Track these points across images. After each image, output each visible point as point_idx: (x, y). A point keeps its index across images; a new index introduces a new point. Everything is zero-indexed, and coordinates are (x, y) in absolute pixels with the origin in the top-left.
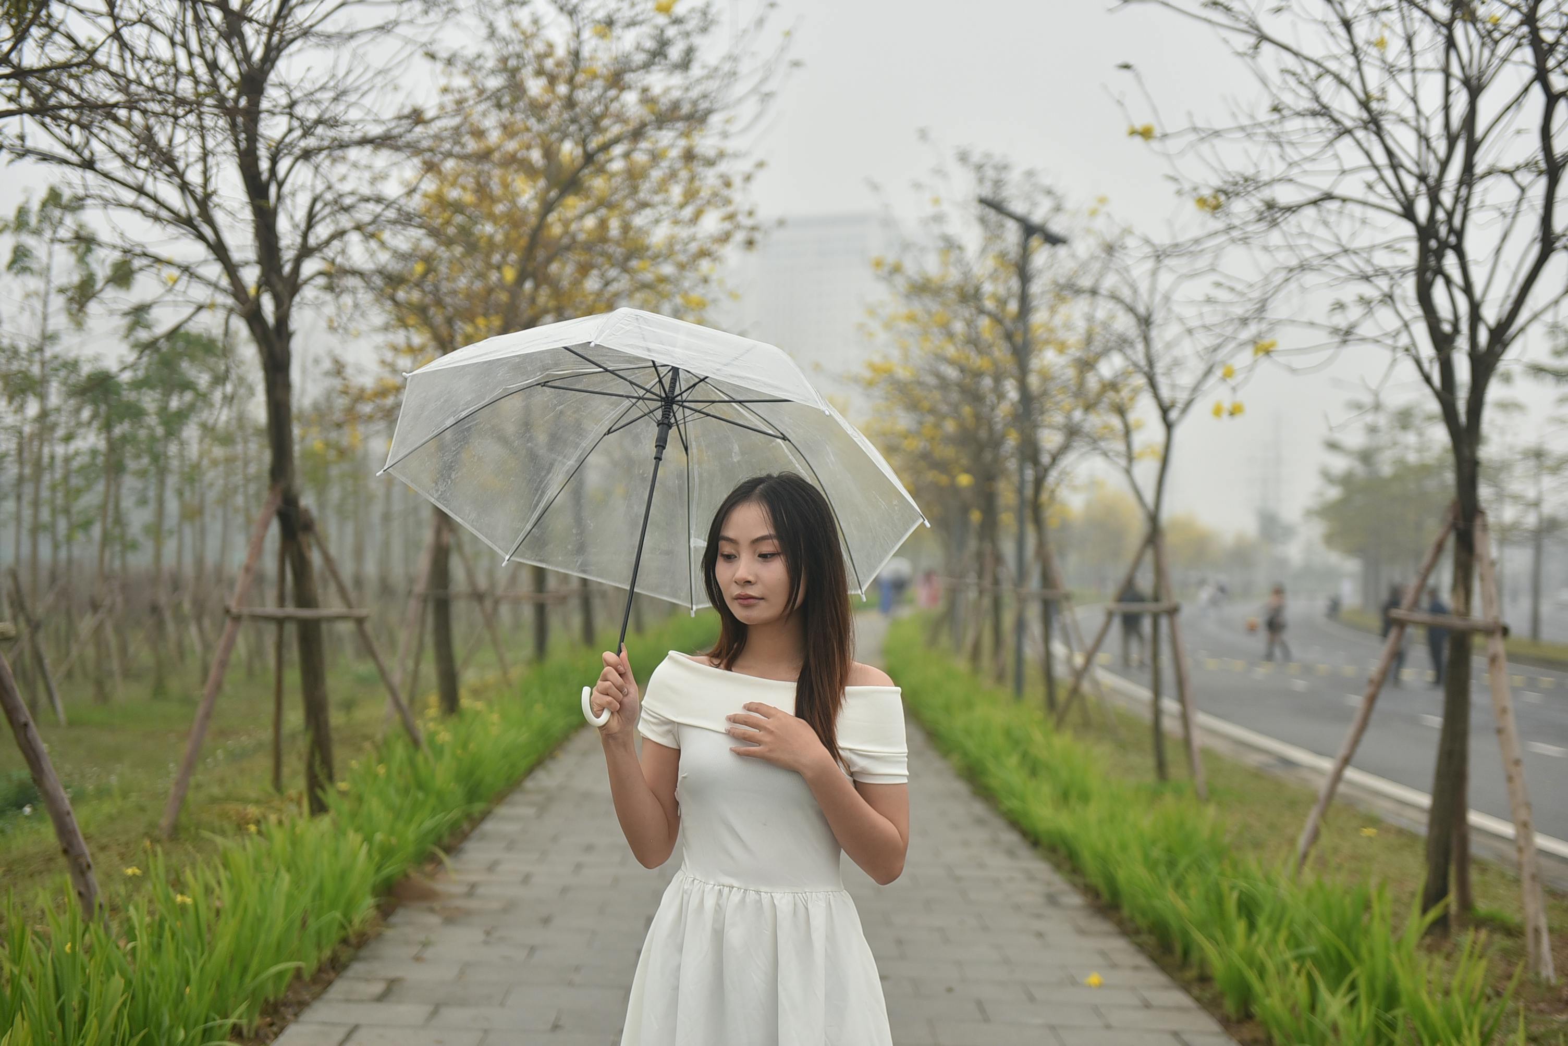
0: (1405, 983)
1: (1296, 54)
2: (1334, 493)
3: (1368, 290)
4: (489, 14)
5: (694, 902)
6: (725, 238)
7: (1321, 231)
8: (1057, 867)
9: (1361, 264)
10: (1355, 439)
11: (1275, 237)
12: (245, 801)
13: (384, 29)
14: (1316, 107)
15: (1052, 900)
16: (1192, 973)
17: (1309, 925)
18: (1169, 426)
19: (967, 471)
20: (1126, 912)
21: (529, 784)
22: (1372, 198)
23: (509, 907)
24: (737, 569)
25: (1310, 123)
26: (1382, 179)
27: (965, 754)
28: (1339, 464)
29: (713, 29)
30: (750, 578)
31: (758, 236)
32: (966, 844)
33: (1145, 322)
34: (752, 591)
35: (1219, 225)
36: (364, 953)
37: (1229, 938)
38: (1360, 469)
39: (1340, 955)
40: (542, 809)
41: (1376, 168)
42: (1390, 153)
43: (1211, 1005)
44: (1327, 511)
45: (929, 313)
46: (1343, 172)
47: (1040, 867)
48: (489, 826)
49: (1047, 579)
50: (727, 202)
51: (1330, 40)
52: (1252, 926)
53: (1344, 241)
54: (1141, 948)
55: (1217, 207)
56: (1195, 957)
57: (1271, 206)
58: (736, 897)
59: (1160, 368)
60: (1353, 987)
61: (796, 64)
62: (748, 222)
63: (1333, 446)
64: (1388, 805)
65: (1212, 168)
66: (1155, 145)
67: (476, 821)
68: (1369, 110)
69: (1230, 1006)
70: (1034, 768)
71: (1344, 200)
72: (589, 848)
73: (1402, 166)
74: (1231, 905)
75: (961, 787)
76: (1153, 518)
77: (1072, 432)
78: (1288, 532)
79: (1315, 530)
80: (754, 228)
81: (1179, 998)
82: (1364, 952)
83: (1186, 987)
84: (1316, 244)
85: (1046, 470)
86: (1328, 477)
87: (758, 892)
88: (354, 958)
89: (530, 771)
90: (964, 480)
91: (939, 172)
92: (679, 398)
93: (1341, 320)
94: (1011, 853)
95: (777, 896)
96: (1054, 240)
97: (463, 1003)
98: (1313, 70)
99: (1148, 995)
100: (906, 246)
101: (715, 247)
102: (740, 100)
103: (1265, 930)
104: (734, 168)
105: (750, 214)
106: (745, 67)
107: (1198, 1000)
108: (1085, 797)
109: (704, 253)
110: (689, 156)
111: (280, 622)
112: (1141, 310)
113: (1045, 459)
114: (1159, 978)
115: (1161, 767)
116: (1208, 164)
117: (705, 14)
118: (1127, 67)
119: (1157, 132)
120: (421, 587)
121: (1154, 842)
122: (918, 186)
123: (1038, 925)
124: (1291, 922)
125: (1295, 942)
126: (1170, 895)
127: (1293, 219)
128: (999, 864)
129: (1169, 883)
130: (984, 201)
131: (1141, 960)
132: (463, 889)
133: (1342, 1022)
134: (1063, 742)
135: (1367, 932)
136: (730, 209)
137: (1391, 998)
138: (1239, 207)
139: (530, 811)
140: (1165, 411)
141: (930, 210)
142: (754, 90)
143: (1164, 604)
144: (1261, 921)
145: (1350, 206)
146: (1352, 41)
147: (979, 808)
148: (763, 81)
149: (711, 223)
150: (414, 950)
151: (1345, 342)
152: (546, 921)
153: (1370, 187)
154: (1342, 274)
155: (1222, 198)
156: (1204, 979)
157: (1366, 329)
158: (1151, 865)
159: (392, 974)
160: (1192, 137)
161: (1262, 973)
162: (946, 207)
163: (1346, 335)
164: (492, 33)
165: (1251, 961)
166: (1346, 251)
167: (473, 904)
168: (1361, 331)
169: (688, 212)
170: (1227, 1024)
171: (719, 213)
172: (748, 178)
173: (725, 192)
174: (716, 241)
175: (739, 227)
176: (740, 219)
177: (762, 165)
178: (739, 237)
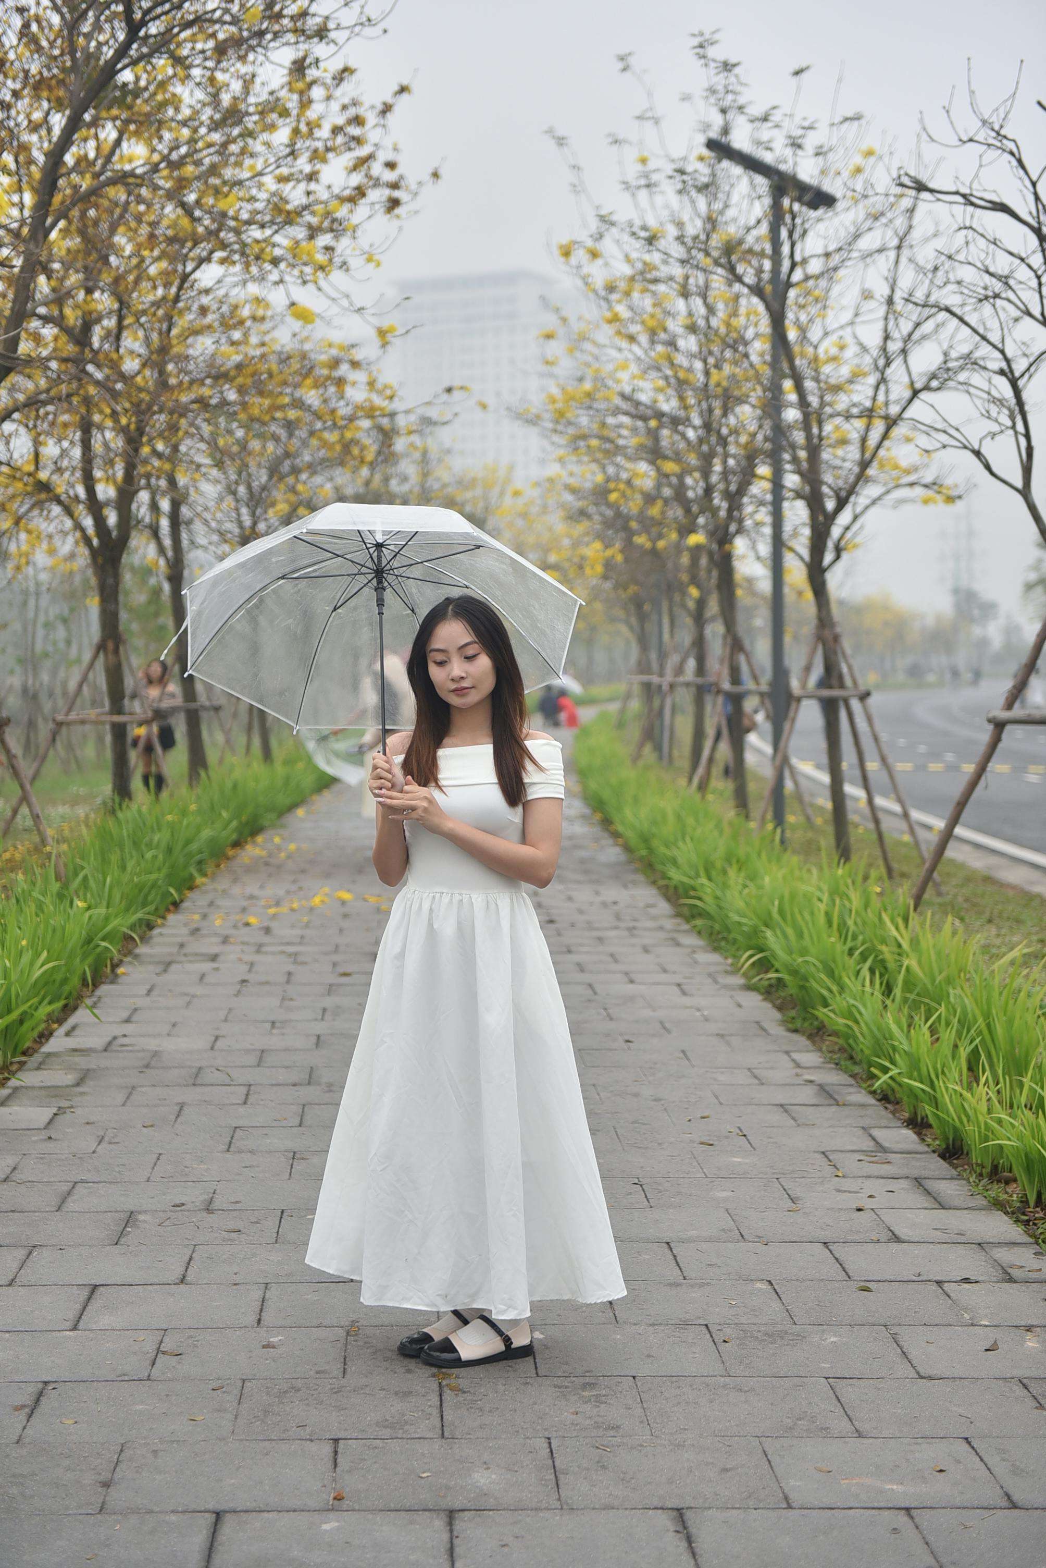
5: (415, 907)
6: (360, 192)
24: (452, 670)
30: (463, 675)
31: (400, 194)
34: (465, 684)
50: (357, 142)
58: (446, 899)
62: (389, 176)
80: (395, 186)
87: (461, 894)
91: (649, 117)
92: (388, 567)
95: (474, 896)
100: (605, 224)
101: (344, 211)
104: (360, 93)
105: (391, 162)
136: (362, 154)
141: (636, 172)
149: (336, 175)
169: (303, 161)
171: (347, 159)
172: (386, 109)
173: (354, 131)
174: (343, 200)
175: (377, 183)
176: (377, 169)
177: (403, 89)
178: (377, 195)
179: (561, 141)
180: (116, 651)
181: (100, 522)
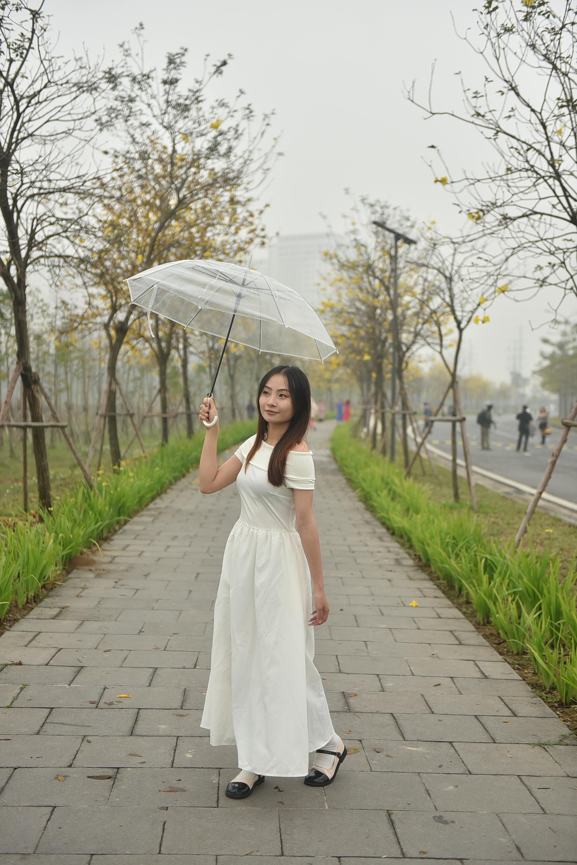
0: (564, 607)
1: (518, 140)
2: (546, 363)
3: (553, 260)
4: (132, 131)
6: (251, 240)
7: (529, 230)
8: (403, 545)
9: (548, 245)
10: (556, 338)
11: (506, 233)
12: (10, 515)
13: (68, 133)
14: (527, 166)
15: (398, 562)
16: (462, 600)
17: (520, 577)
18: (461, 330)
19: (369, 354)
20: (433, 569)
21: (151, 506)
22: (555, 213)
23: (130, 568)
24: (270, 400)
25: (524, 174)
26: (560, 202)
27: (363, 490)
28: (549, 349)
29: (241, 138)
30: (275, 404)
31: (266, 240)
32: (359, 534)
33: (449, 279)
35: (480, 228)
36: (51, 593)
37: (480, 583)
38: (558, 352)
39: (534, 592)
40: (155, 518)
41: (558, 197)
42: (564, 190)
43: (470, 616)
44: (542, 372)
45: (351, 278)
46: (540, 199)
47: (394, 546)
48: (127, 527)
49: (405, 405)
50: (251, 223)
51: (535, 133)
52: (491, 578)
53: (541, 236)
54: (439, 586)
55: (479, 218)
56: (464, 592)
57: (505, 217)
59: (456, 303)
60: (540, 608)
61: (280, 154)
62: (262, 234)
63: (546, 341)
64: (566, 512)
65: (476, 199)
66: (448, 187)
67: (121, 524)
68: (553, 167)
69: (480, 617)
70: (394, 496)
71: (542, 214)
72: (175, 538)
73: (570, 196)
74: (481, 565)
75: (361, 505)
76: (454, 375)
77: (417, 334)
78: (525, 381)
79: (538, 380)
80: (264, 237)
81: (456, 612)
82: (545, 591)
83: (459, 607)
84: (526, 235)
85: (404, 353)
86: (544, 357)
88: (47, 596)
89: (153, 499)
90: (367, 357)
91: (355, 209)
93: (540, 275)
94: (380, 539)
96: (409, 242)
97: (96, 619)
98: (525, 147)
99: (439, 611)
100: (339, 246)
101: (246, 246)
102: (253, 172)
103: (497, 579)
104: (253, 207)
105: (263, 230)
106: (255, 156)
107: (464, 613)
108: (417, 512)
109: (241, 249)
110: (233, 201)
111: (24, 428)
112: (447, 274)
113: (404, 348)
114: (448, 602)
115: (456, 495)
116: (473, 196)
117: (237, 131)
118: (433, 147)
119: (449, 181)
120: (102, 410)
121: (447, 534)
122: (345, 216)
123: (390, 575)
124: (511, 575)
125: (511, 584)
126: (453, 562)
127: (516, 223)
128: (374, 543)
129: (453, 556)
130: (375, 223)
131: (439, 593)
132: (108, 559)
133: (534, 628)
134: (409, 483)
135: (546, 581)
136: (253, 227)
137: (559, 614)
138: (489, 218)
139: (150, 519)
140: (459, 323)
141: (351, 228)
142: (260, 167)
143: (458, 417)
144: (495, 576)
145: (544, 216)
146: (546, 133)
147: (368, 516)
148: (264, 162)
149: (244, 234)
150: (77, 592)
151: (541, 286)
152: (146, 576)
153: (554, 206)
154: (540, 251)
155: (481, 214)
156: (468, 602)
157: (552, 279)
158: (445, 546)
159: (64, 605)
160: (466, 183)
161: (495, 602)
162: (358, 226)
163: (543, 282)
164: (134, 141)
165: (490, 596)
166: (542, 239)
167: (112, 567)
168: (549, 280)
169: (233, 229)
170: (478, 626)
171: (247, 229)
172: (261, 212)
173: (250, 219)
174: (246, 243)
175: (257, 236)
176: (258, 232)
177: (267, 205)
178: (257, 241)
179: (324, 217)
180: (165, 393)
181: (160, 347)
